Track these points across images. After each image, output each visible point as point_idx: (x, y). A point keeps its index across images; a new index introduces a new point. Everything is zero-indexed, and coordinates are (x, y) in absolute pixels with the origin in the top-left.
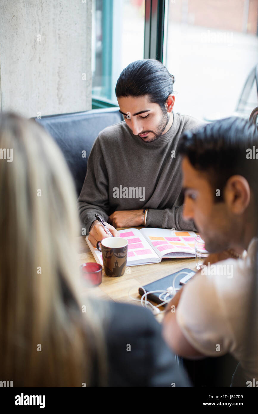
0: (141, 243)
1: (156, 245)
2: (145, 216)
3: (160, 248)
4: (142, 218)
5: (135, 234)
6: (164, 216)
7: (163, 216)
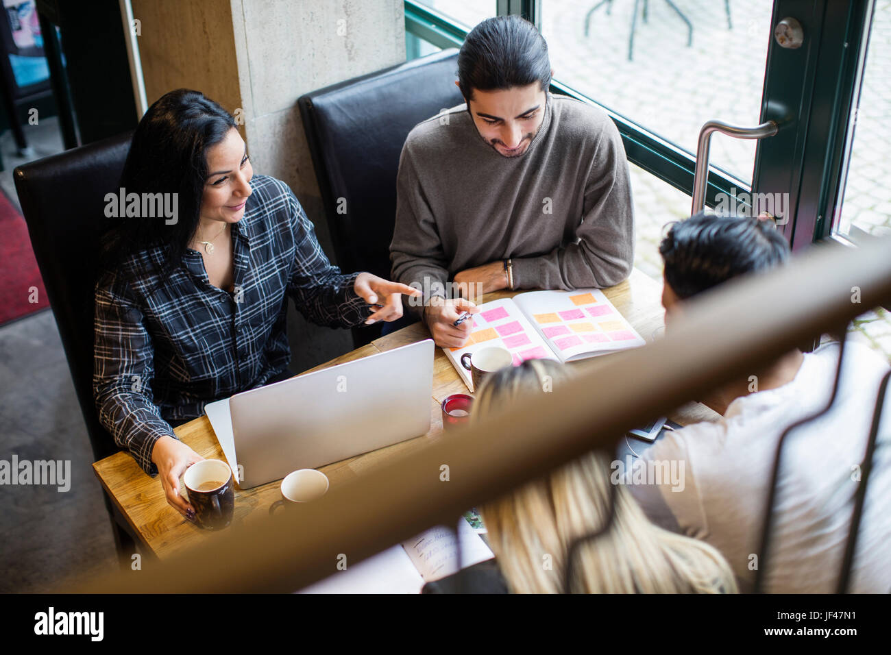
0: (525, 334)
1: (551, 336)
2: (509, 276)
3: (560, 344)
4: (506, 279)
5: (508, 312)
6: (541, 271)
7: (539, 270)
